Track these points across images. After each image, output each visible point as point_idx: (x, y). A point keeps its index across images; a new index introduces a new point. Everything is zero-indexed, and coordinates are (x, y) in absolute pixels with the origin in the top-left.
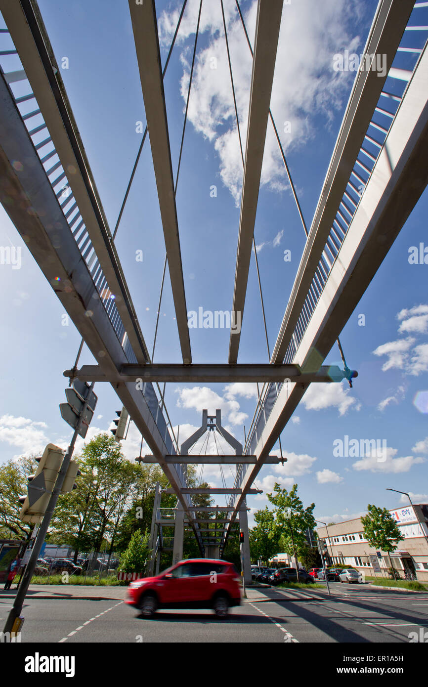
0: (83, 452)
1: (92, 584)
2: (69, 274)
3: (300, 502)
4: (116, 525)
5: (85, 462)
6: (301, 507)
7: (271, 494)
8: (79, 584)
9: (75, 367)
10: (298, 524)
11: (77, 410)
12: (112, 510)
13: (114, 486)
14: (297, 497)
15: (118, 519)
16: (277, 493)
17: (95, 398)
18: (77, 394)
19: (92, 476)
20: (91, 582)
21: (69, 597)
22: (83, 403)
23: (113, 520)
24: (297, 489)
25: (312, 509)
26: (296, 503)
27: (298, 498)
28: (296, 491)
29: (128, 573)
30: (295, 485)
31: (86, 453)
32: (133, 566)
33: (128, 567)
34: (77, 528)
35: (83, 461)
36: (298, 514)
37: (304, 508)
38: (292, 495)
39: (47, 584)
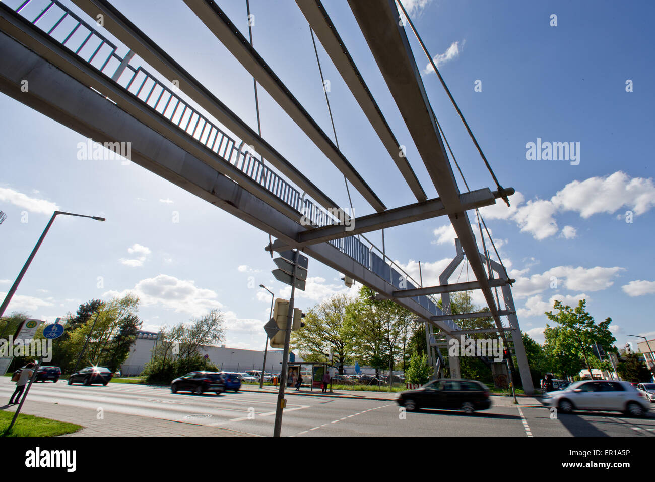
0: (360, 295)
1: (385, 391)
2: (211, 191)
3: (591, 318)
4: (404, 349)
5: (363, 302)
6: (592, 322)
7: (551, 312)
8: (376, 391)
9: (270, 243)
10: (589, 340)
11: (289, 273)
12: (395, 338)
13: (393, 319)
14: (586, 312)
15: (404, 345)
16: (559, 311)
17: (305, 259)
18: (285, 260)
19: (372, 313)
20: (385, 390)
21: (363, 398)
22: (294, 266)
23: (401, 346)
24: (584, 305)
25: (607, 324)
26: (586, 319)
27: (588, 314)
28: (584, 306)
29: (414, 384)
30: (581, 301)
31: (362, 296)
32: (417, 379)
33: (413, 380)
34: (372, 353)
35: (361, 302)
36: (587, 330)
37: (597, 323)
38: (579, 310)
39: (353, 390)
